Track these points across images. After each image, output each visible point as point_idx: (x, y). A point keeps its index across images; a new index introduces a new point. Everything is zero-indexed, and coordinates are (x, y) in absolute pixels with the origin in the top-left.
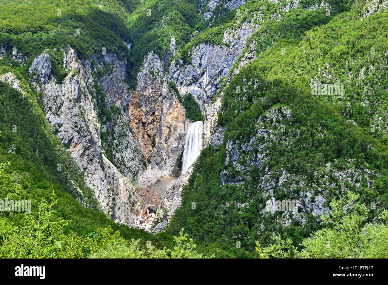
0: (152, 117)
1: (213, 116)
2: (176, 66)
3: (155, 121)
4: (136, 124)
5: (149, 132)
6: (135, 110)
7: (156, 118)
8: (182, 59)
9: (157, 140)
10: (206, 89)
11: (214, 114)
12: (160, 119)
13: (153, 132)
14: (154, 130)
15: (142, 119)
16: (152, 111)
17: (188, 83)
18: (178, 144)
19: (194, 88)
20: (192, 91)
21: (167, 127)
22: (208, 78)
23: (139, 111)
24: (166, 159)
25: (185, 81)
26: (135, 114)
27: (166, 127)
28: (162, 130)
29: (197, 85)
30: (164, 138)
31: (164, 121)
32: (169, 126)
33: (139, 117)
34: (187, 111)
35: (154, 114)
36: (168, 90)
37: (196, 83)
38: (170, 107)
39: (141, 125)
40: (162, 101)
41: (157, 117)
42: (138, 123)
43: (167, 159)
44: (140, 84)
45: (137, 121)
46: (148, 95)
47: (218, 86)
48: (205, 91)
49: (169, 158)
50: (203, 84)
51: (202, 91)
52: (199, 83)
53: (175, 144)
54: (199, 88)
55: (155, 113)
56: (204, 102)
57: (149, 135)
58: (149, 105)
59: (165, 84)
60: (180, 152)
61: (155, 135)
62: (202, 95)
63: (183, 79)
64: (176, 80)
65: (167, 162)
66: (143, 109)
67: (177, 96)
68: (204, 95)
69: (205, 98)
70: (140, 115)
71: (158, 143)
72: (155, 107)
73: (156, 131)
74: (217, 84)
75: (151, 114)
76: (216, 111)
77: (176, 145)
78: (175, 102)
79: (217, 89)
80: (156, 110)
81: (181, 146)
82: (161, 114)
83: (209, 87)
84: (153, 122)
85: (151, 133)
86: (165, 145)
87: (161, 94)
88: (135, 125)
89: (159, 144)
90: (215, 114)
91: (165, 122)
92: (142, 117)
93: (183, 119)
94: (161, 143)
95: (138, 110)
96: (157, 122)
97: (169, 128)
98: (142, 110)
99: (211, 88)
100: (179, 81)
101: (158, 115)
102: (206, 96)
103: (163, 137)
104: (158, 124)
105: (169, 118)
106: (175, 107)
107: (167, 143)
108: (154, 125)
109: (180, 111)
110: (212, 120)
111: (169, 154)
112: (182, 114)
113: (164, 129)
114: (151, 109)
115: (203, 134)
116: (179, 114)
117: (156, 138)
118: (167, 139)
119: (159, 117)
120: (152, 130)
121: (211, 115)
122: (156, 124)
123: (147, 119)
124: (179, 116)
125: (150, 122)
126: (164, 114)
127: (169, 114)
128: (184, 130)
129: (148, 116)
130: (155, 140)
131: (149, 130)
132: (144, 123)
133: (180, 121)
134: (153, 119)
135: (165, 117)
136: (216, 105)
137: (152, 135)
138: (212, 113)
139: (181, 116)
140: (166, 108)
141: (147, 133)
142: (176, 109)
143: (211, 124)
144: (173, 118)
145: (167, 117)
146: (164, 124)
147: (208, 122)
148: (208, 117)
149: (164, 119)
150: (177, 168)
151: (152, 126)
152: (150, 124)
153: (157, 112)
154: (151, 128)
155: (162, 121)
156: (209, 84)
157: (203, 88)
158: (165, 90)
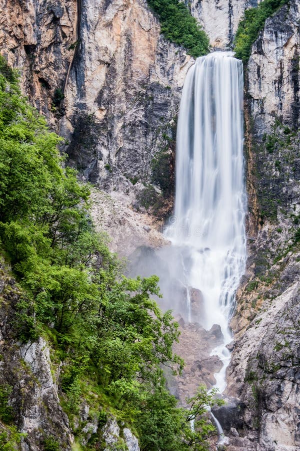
0: (51, 31)
1: (286, 45)
3: (60, 42)
4: (13, 50)
5: (45, 74)
6: (7, 10)
7: (63, 33)
9: (70, 96)
12: (75, 37)
13: (56, 73)
14: (58, 68)
15: (25, 35)
16: (52, 12)
21: (102, 62)
23: (19, 14)
24: (109, 156)
26: (9, 21)
27: (98, 63)
28: (84, 69)
30: (91, 92)
31: (91, 45)
32: (107, 59)
33: (19, 30)
34: (162, 19)
35: (56, 21)
38: (107, 5)
39: (23, 52)
41: (65, 30)
42: (17, 47)
43: (112, 155)
45: (12, 43)
49: (117, 154)
53: (137, 114)
55: (58, 19)
57: (45, 83)
61: (63, 83)
65: (113, 165)
66: (29, 8)
70: (20, 26)
71: (76, 106)
72: (60, 3)
73: (65, 71)
75: (49, 22)
76: (295, 30)
77: (141, 119)
80: (63, 13)
82: (80, 24)
84: (55, 43)
85: (52, 77)
86: (100, 115)
88: (10, 54)
89: (78, 110)
90: (293, 41)
91: (93, 47)
92: (26, 31)
93: (149, 40)
94: (83, 106)
95: (16, 11)
96: (65, 45)
98: (27, 11)
101: (69, 24)
103: (88, 90)
104: (69, 50)
105: (105, 36)
106: (120, 5)
107: (103, 107)
108: (58, 53)
109: (137, 19)
110: (281, 57)
111: (118, 142)
112: (144, 28)
113: (91, 67)
114: (50, 9)
115: (248, 97)
116: (136, 28)
117: (66, 91)
118: (105, 96)
119: (71, 30)
120: (52, 66)
121: (281, 42)
122: (62, 51)
123: (39, 38)
124: (136, 33)
125: (46, 45)
126: (89, 23)
127: (104, 26)
128: (160, 76)
129: (41, 28)
130: (64, 97)
131: (43, 69)
132: (30, 49)
133: (141, 47)
134: (56, 36)
135: (92, 32)
136: (294, 14)
137: (54, 82)
138: (283, 36)
139: (141, 32)
140: (94, 6)
141: (40, 77)
142: (123, 10)
143: (279, 70)
144: (119, 37)
145: (98, 32)
146: (90, 53)
147: (265, 61)
148: (266, 47)
149: (89, 38)
150: (158, 190)
151: (52, 57)
152: (47, 49)
153: (66, 18)
154: (51, 62)
155: (84, 43)
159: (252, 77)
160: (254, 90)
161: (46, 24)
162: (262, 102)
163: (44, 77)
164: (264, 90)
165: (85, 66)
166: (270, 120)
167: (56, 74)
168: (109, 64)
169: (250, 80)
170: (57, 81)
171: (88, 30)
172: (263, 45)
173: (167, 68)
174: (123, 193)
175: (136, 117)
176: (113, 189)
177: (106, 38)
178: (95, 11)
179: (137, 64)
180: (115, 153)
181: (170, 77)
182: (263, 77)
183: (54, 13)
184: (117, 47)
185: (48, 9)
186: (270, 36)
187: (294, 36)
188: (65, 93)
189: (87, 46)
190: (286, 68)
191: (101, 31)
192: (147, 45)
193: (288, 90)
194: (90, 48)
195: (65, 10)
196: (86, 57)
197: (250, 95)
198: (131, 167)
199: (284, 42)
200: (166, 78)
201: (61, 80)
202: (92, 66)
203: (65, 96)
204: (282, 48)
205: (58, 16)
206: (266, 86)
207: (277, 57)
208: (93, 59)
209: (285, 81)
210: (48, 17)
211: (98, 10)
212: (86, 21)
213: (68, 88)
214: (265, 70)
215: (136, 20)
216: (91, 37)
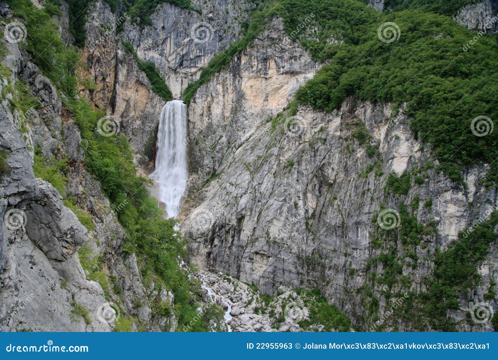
0: (102, 84)
2: (132, 23)
3: (106, 89)
5: (98, 103)
8: (139, 16)
10: (170, 59)
12: (112, 87)
14: (104, 100)
17: (146, 47)
19: (154, 55)
20: (150, 58)
21: (124, 100)
22: (172, 46)
23: (87, 75)
25: (143, 45)
27: (122, 100)
29: (157, 51)
32: (127, 98)
33: (86, 82)
34: (153, 84)
35: (104, 79)
36: (124, 53)
37: (156, 49)
39: (88, 92)
41: (108, 84)
42: (85, 90)
44: (89, 39)
46: (99, 55)
48: (168, 61)
50: (165, 52)
51: (164, 60)
52: (161, 50)
54: (160, 55)
57: (97, 107)
58: (98, 68)
59: (120, 44)
62: (163, 64)
64: (132, 41)
66: (92, 72)
67: (137, 62)
69: (166, 69)
72: (106, 71)
73: (107, 102)
74: (183, 56)
75: (101, 79)
76: (210, 95)
77: (141, 126)
79: (183, 61)
80: (107, 76)
81: (148, 128)
82: (115, 82)
83: (174, 56)
84: (103, 89)
85: (101, 104)
87: (115, 56)
88: (82, 92)
91: (120, 92)
96: (108, 91)
98: (91, 73)
99: (176, 58)
101: (110, 81)
103: (117, 112)
104: (109, 93)
108: (104, 94)
111: (130, 136)
114: (102, 74)
115: (188, 121)
118: (125, 115)
119: (111, 84)
120: (101, 99)
121: (203, 99)
122: (106, 93)
124: (140, 88)
125: (99, 90)
128: (150, 108)
129: (97, 82)
131: (97, 100)
132: (91, 91)
133: (142, 94)
134: (104, 86)
137: (102, 106)
138: (205, 96)
140: (122, 75)
141: (95, 103)
143: (202, 110)
146: (119, 95)
147: (196, 106)
148: (197, 100)
149: (119, 88)
150: (147, 158)
151: (101, 95)
152: (99, 92)
153: (109, 78)
154: (101, 97)
156: (173, 53)
157: (166, 57)
158: (120, 52)
159: (190, 112)
160: (191, 118)
161: (99, 80)
162: (194, 123)
164: (195, 118)
165: (117, 101)
167: (103, 103)
168: (127, 101)
169: (189, 114)
171: (119, 85)
173: (154, 105)
178: (122, 77)
179: (140, 102)
181: (155, 109)
182: (195, 113)
183: (103, 76)
185: (100, 74)
186: (199, 96)
187: (209, 97)
189: (118, 92)
190: (205, 110)
193: (205, 119)
195: (109, 75)
196: (117, 96)
199: (205, 99)
200: (153, 110)
201: (105, 106)
202: (120, 101)
204: (204, 101)
205: (105, 77)
207: (201, 105)
208: (120, 98)
209: (204, 115)
210: (100, 77)
211: (124, 77)
212: (118, 81)
214: (196, 110)
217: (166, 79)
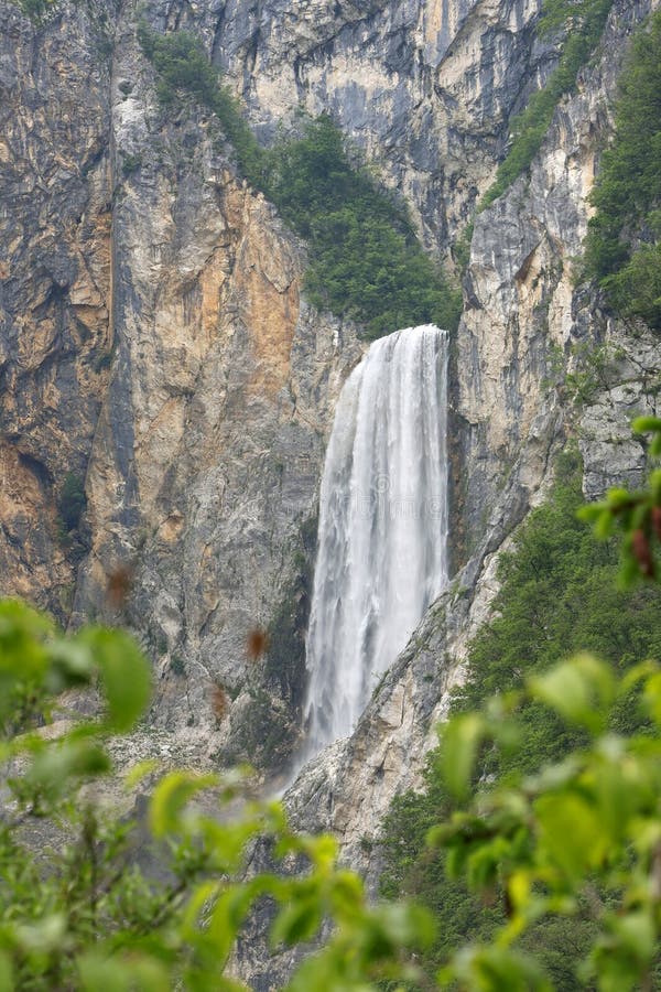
0: (49, 324)
1: (522, 276)
3: (74, 353)
5: (35, 441)
7: (80, 325)
9: (104, 495)
11: (527, 262)
12: (108, 332)
14: (70, 422)
16: (46, 273)
17: (301, 39)
18: (265, 519)
19: (354, 77)
20: (336, 103)
21: (174, 392)
24: (183, 637)
25: (281, 29)
27: (164, 395)
28: (134, 417)
29: (371, 50)
30: (152, 476)
31: (147, 350)
32: (184, 379)
34: (315, 256)
35: (58, 294)
36: (151, 109)
37: (365, 36)
38: (180, 234)
40: (118, 192)
41: (86, 319)
43: (191, 634)
47: (538, 48)
48: (440, 91)
49: (204, 630)
50: (419, 39)
51: (417, 96)
52: (391, 35)
53: (247, 515)
54: (390, 69)
55: (66, 290)
56: (438, 174)
57: (36, 467)
58: (14, 235)
59: (131, 64)
60: (288, 574)
61: (86, 460)
62: (415, 122)
63: (265, 16)
64: (211, 21)
65: (191, 660)
67: (230, 148)
68: (430, 123)
69: (443, 145)
71: (114, 519)
72: (65, 247)
73: (89, 428)
74: (527, 33)
75: (40, 299)
76: (542, 235)
77: (255, 525)
78: (219, 190)
79: (530, 72)
80: (76, 273)
81: (288, 528)
82: (120, 296)
83: (471, 54)
84: (59, 356)
85: (57, 450)
86: (167, 533)
87: (105, 140)
89: (118, 529)
90: (538, 262)
91: (149, 350)
93: (287, 316)
94: (128, 517)
96: (90, 358)
97: (187, 394)
99: (487, 65)
100: (234, 35)
101: (96, 300)
102: (452, 130)
103: (143, 470)
104: (98, 372)
105: (180, 319)
106: (218, 231)
107: (176, 512)
108: (69, 382)
109: (257, 263)
110: (514, 307)
111: (206, 597)
112: (276, 286)
113: (147, 409)
114: (39, 265)
116: (256, 287)
117: (89, 481)
118: (180, 480)
119: (103, 315)
120: (54, 419)
121: (508, 270)
122: (81, 376)
123: (12, 344)
124: (257, 302)
125: (34, 362)
126: (137, 289)
127: (178, 292)
128: (301, 405)
129: (19, 318)
130: (86, 499)
131: (31, 427)
133: (269, 336)
134: (59, 335)
135: (148, 312)
136: (538, 194)
137: (61, 462)
138: (513, 252)
139: (268, 297)
140: (147, 244)
141: (23, 450)
142: (226, 246)
143: (511, 340)
144: (214, 318)
145: (163, 313)
146: (142, 371)
147: (486, 325)
148: (481, 288)
149: (139, 330)
150: (277, 701)
151: (52, 393)
152: (38, 374)
153: (85, 284)
154: (50, 408)
155: (129, 346)
156: (463, 33)
157: (424, 68)
158: (129, 111)
159: (465, 368)
160: (467, 405)
161: (32, 306)
163: (32, 449)
164: (487, 397)
165: (134, 408)
166: (495, 470)
167: (67, 439)
168: (192, 394)
169: (460, 379)
170: (69, 458)
171: (137, 310)
172: (474, 284)
173: (314, 382)
174: (208, 727)
175: (245, 524)
176: (186, 721)
177: (185, 325)
178: (152, 255)
179: (258, 385)
180: (199, 628)
181: (322, 405)
182: (483, 366)
183: (51, 275)
184: (211, 346)
185: (33, 263)
186: (485, 258)
187: (539, 250)
188: (87, 488)
189: (135, 351)
190: (523, 334)
191: (172, 308)
192: (283, 330)
193: (529, 389)
194: (142, 356)
195: (82, 264)
197: (463, 417)
198: (231, 656)
199: (516, 268)
200: (310, 410)
201: (82, 454)
202: (150, 404)
203: (89, 494)
204: (513, 283)
205: (62, 283)
206: (490, 388)
207: (504, 307)
208: (151, 386)
209: (522, 365)
210: (37, 287)
211: (159, 253)
212: (132, 286)
213: (93, 472)
214: (485, 346)
215: (257, 267)
216: (144, 326)
217: (453, 209)
